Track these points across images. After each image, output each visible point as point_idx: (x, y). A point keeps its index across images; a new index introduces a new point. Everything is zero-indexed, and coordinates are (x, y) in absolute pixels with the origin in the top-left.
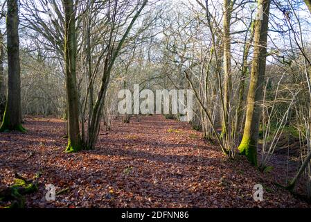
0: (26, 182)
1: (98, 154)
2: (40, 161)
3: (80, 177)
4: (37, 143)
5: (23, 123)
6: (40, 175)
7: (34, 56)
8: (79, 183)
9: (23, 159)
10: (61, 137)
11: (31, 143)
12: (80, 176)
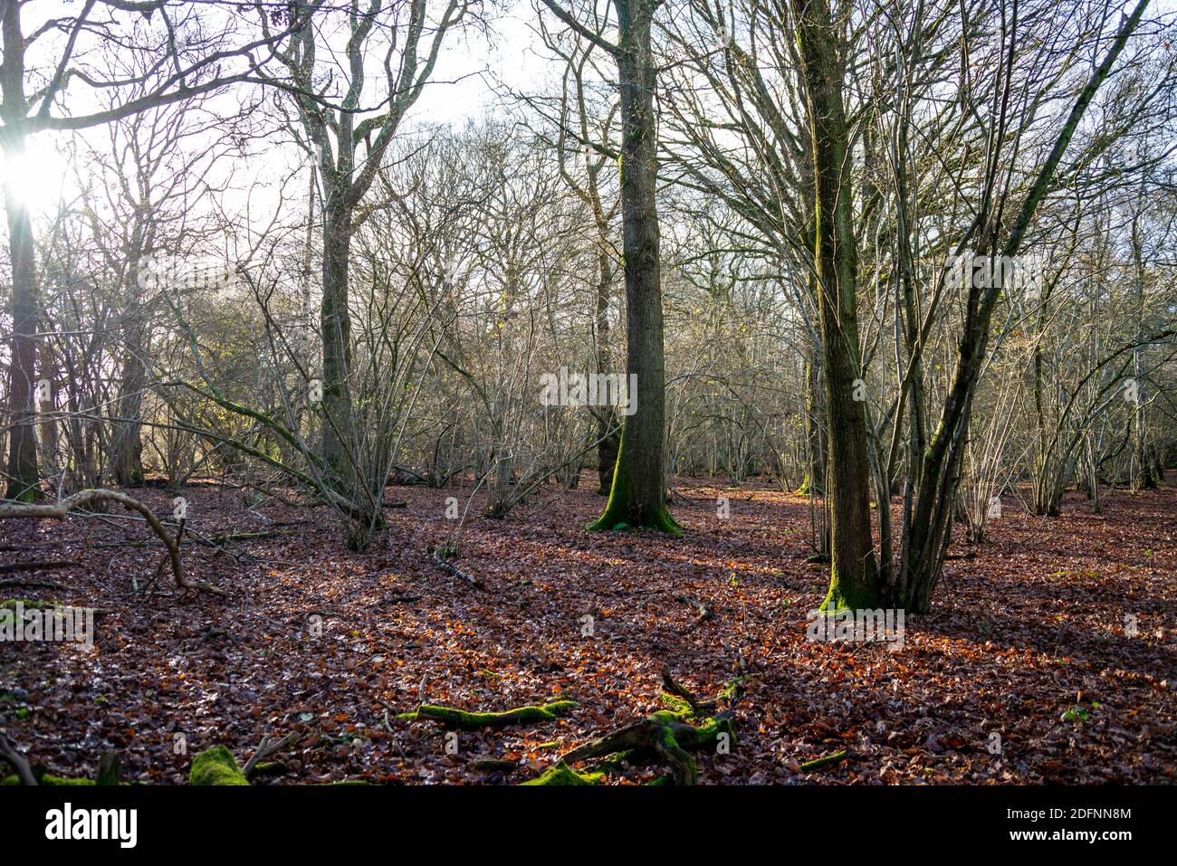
0: (695, 707)
1: (943, 632)
2: (735, 638)
3: (884, 716)
4: (720, 574)
5: (669, 501)
6: (740, 690)
7: (697, 278)
8: (881, 739)
9: (678, 626)
10: (798, 557)
11: (700, 572)
12: (881, 710)
